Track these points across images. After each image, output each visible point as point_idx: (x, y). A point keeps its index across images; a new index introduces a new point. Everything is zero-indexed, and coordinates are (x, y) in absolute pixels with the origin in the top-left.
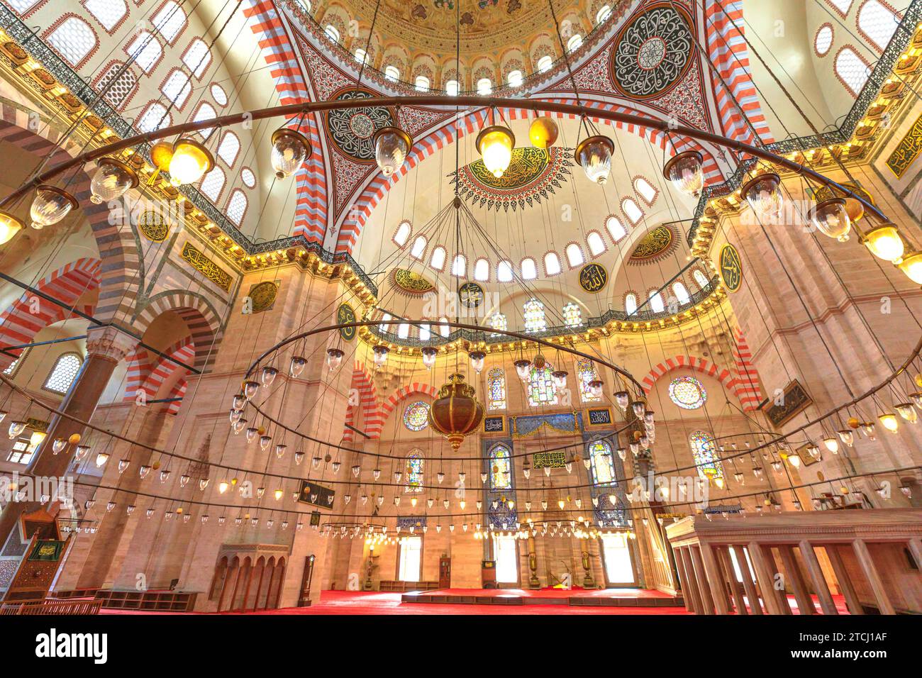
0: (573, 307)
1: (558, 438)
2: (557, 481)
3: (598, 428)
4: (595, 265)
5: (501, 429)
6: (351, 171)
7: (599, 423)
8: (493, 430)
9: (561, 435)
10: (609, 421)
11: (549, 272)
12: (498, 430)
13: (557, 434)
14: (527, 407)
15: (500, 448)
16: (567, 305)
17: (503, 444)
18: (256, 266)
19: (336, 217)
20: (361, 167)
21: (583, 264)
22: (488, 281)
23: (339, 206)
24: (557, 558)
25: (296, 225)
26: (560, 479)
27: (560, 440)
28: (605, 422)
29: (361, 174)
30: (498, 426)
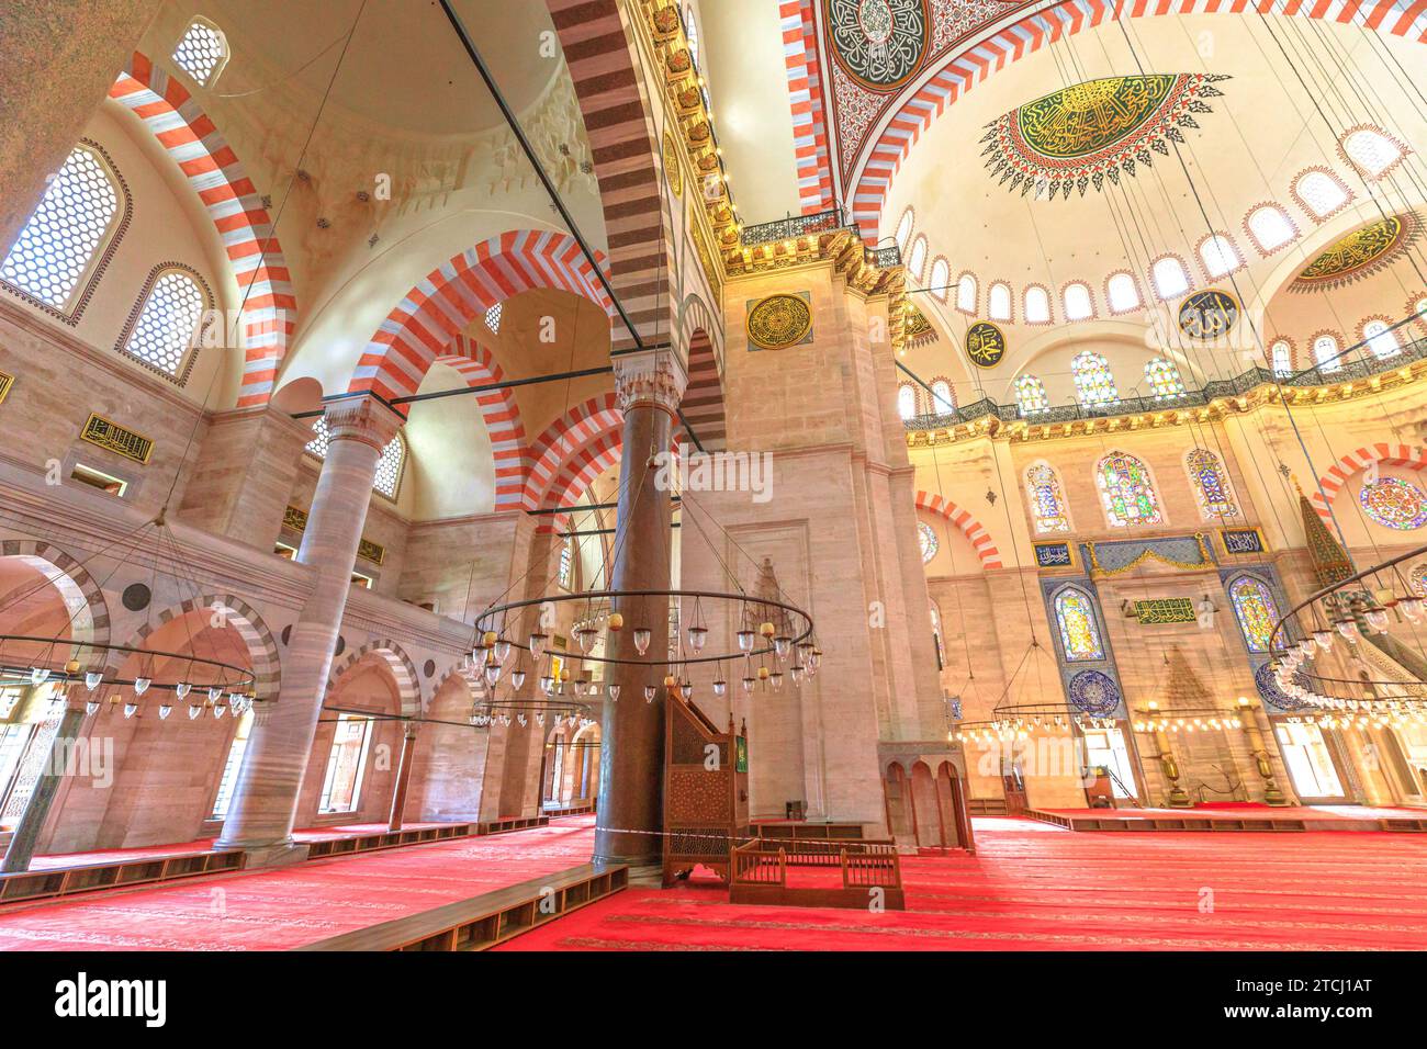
0: (1162, 365)
1: (1177, 575)
2: (1185, 644)
3: (1243, 559)
4: (1213, 294)
5: (1067, 562)
6: (858, 105)
7: (1242, 551)
8: (1053, 564)
9: (1180, 571)
10: (1261, 549)
11: (1117, 307)
12: (1063, 563)
13: (1174, 570)
14: (1109, 528)
15: (1069, 592)
16: (1150, 363)
17: (1071, 584)
18: (771, 263)
19: (845, 187)
20: (873, 97)
21: (1186, 292)
22: (1011, 321)
23: (846, 166)
24: (1193, 760)
25: (802, 196)
26: (1188, 639)
27: (1180, 578)
28: (1254, 550)
29: (873, 112)
30: (1062, 557)
